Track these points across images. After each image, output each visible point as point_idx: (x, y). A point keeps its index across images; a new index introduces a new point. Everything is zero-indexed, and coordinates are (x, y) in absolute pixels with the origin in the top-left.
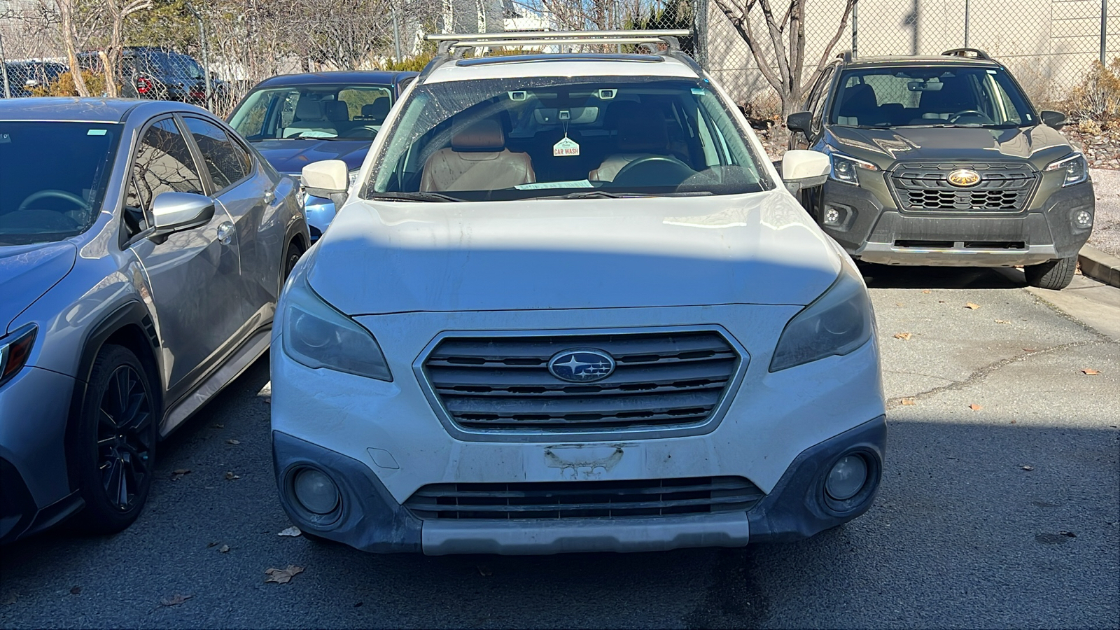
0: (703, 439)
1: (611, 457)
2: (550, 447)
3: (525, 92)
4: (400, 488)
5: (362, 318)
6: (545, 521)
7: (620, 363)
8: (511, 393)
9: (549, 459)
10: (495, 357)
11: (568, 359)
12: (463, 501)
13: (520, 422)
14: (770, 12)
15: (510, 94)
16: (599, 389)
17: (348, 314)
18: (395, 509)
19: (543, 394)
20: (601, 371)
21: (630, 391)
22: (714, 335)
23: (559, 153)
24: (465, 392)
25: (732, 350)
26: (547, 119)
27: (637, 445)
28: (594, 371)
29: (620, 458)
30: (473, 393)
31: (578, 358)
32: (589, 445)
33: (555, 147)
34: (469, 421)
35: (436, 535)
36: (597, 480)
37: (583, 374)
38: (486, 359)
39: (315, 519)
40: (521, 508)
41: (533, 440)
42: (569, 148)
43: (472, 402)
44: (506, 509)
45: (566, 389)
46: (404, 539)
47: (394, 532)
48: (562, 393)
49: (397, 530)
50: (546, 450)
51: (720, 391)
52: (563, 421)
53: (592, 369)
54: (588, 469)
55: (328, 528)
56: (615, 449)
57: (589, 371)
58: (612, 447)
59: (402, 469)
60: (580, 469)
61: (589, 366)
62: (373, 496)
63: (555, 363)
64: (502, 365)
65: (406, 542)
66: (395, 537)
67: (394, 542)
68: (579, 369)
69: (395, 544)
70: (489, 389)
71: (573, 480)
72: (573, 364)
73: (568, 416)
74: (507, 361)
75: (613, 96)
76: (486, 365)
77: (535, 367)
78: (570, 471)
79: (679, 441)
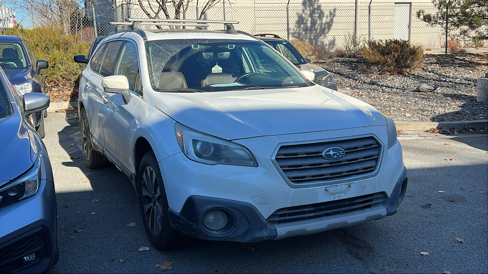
0: (375, 178)
1: (347, 189)
2: (326, 187)
3: (199, 45)
4: (266, 212)
5: (237, 141)
6: (319, 219)
7: (346, 151)
8: (310, 167)
9: (326, 192)
10: (302, 152)
11: (329, 151)
12: (290, 214)
13: (314, 178)
14: (168, 16)
15: (193, 46)
16: (340, 162)
17: (229, 140)
18: (264, 221)
19: (322, 166)
20: (341, 155)
21: (351, 162)
22: (372, 138)
23: (214, 71)
24: (292, 168)
25: (378, 143)
26: (208, 57)
27: (355, 183)
28: (339, 155)
29: (350, 189)
30: (295, 168)
31: (333, 150)
32: (340, 185)
33: (212, 69)
34: (295, 180)
35: (282, 230)
36: (342, 199)
37: (335, 156)
38: (299, 153)
39: (215, 233)
40: (312, 215)
41: (320, 185)
42: (218, 69)
43: (295, 172)
44: (306, 215)
45: (330, 163)
46: (269, 234)
47: (264, 232)
48: (328, 165)
49: (266, 230)
50: (325, 189)
51: (377, 160)
52: (329, 176)
53: (338, 154)
54: (339, 195)
55: (226, 235)
56: (348, 186)
57: (337, 155)
58: (347, 185)
59: (269, 204)
60: (336, 195)
61: (337, 153)
62: (255, 217)
63: (325, 153)
64: (305, 155)
65: (270, 235)
66: (265, 234)
67: (265, 236)
68: (334, 155)
69: (266, 236)
70: (301, 166)
71: (334, 200)
72: (332, 153)
73: (331, 174)
74: (307, 154)
75: (234, 48)
76: (299, 156)
77: (317, 155)
78: (333, 196)
79: (368, 180)
